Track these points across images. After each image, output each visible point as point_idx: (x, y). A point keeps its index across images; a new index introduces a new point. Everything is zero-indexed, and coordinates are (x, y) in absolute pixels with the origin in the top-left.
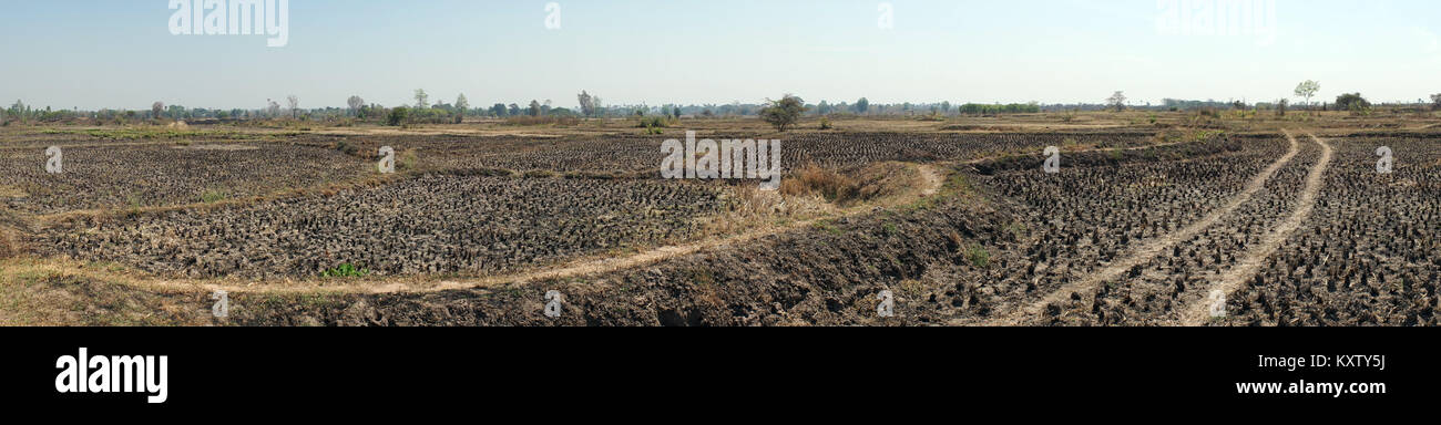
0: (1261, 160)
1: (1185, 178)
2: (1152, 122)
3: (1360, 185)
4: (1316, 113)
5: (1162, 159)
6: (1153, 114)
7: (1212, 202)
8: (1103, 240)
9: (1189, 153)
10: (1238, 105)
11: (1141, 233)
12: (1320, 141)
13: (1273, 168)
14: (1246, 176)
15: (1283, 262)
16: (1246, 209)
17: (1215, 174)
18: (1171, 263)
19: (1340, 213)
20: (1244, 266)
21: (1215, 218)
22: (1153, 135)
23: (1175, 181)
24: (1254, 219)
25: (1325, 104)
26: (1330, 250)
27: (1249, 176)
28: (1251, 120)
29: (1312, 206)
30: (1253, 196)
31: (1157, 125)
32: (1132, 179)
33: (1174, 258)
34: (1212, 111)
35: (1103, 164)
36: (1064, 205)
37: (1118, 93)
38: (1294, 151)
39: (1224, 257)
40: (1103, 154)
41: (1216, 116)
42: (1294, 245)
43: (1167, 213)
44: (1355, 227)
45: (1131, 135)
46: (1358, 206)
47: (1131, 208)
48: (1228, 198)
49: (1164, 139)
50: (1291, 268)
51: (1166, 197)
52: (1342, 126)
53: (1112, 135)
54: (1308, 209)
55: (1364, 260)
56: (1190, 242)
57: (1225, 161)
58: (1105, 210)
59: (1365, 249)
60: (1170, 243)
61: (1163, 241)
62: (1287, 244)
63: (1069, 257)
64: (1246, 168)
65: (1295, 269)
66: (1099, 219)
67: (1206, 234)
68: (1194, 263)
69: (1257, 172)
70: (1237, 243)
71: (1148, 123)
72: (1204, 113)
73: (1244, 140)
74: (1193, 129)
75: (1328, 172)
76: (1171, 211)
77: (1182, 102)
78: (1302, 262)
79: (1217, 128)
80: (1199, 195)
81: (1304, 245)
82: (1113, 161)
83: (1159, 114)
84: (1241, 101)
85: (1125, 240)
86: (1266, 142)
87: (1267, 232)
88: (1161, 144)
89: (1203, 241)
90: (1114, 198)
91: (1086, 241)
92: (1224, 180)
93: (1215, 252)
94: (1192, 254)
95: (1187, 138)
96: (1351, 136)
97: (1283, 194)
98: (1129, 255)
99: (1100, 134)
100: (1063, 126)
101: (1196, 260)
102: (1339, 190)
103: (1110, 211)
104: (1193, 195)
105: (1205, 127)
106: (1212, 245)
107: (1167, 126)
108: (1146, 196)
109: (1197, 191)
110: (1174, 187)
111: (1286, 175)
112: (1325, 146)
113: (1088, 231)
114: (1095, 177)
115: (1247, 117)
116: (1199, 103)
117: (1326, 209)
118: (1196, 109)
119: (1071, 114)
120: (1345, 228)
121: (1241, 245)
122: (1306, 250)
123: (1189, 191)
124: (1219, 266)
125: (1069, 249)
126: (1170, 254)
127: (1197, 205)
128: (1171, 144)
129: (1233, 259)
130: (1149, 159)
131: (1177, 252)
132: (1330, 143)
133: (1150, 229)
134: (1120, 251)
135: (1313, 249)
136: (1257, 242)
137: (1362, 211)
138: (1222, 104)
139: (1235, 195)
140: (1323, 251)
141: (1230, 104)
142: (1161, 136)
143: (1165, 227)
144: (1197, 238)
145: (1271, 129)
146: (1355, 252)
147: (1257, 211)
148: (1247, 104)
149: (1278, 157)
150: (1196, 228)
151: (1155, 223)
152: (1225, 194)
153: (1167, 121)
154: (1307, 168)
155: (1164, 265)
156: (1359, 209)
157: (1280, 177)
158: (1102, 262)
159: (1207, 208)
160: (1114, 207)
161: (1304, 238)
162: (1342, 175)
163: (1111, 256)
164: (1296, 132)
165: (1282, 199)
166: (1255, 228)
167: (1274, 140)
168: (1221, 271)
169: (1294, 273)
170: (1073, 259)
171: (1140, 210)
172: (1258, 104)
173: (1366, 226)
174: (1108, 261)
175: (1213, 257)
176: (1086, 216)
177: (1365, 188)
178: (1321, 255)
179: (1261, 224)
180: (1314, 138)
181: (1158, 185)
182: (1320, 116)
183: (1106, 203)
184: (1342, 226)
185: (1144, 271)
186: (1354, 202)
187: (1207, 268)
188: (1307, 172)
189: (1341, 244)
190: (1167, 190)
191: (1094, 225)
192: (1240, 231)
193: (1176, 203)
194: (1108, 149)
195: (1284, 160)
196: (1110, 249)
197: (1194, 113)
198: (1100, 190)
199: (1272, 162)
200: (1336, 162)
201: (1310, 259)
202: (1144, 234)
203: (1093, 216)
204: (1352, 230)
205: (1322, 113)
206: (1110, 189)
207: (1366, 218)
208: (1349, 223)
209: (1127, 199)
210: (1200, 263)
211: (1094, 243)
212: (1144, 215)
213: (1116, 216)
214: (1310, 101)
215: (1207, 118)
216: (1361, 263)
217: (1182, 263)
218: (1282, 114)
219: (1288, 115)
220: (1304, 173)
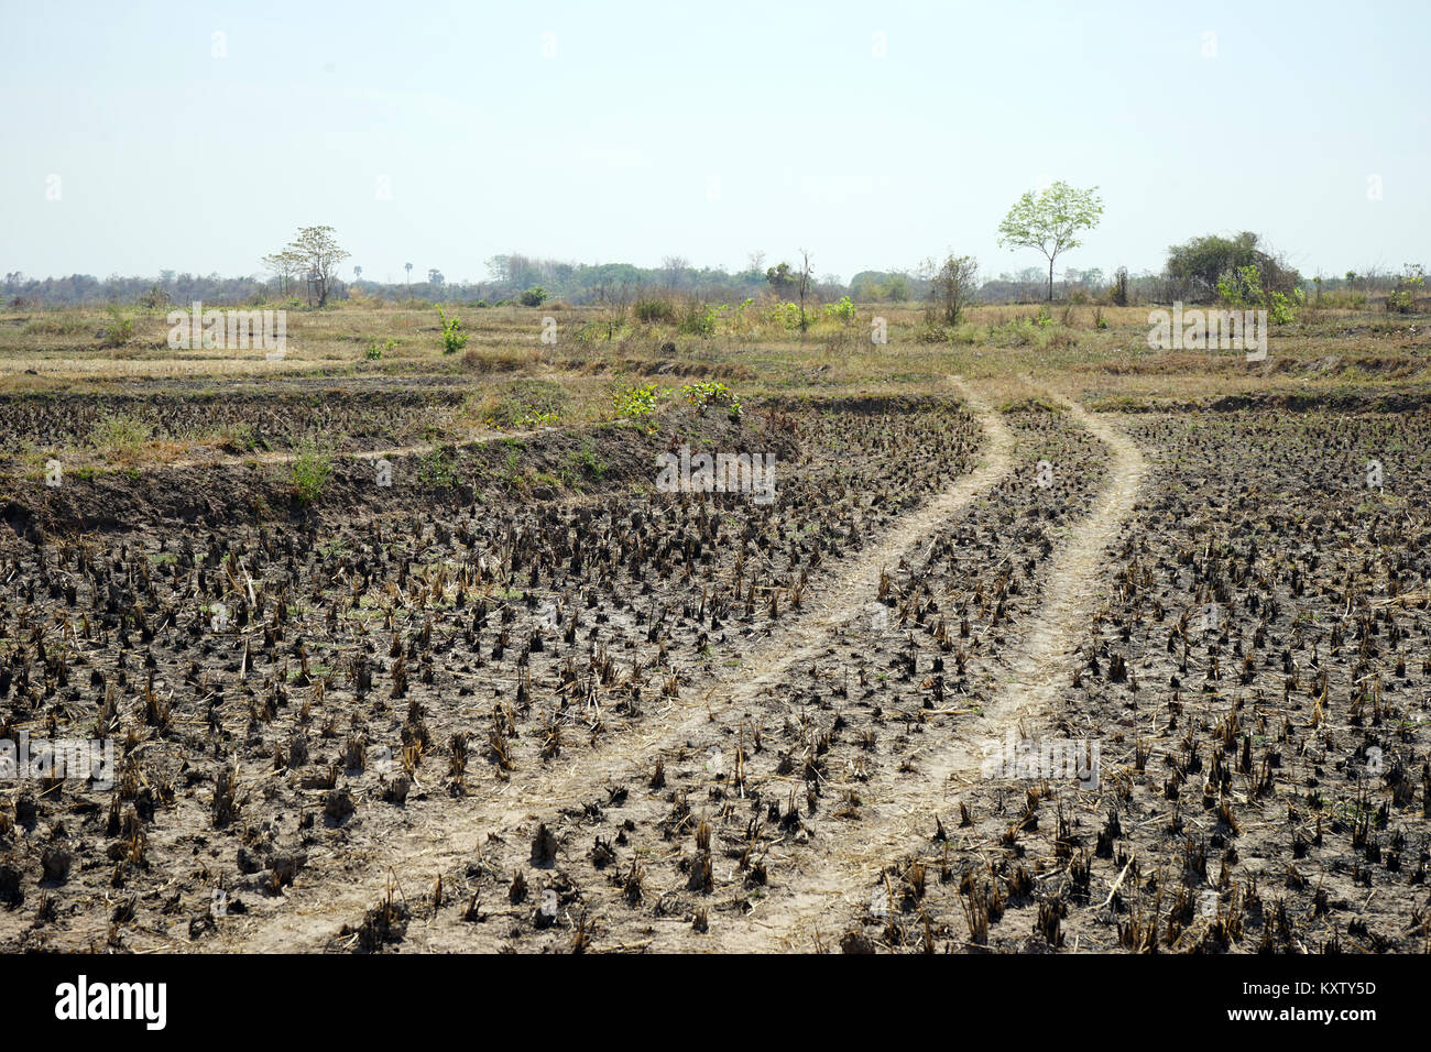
0: (868, 498)
1: (576, 569)
2: (451, 348)
3: (1253, 603)
4: (1086, 315)
5: (489, 494)
6: (454, 316)
7: (678, 659)
8: (256, 812)
9: (588, 471)
10: (783, 283)
11: (403, 784)
12: (1100, 427)
13: (914, 529)
14: (812, 558)
15: (952, 889)
16: (811, 687)
17: (692, 552)
18: (519, 893)
19: (1175, 708)
20: (801, 901)
21: (688, 719)
22: (453, 400)
23: (534, 583)
24: (840, 724)
25: (1123, 280)
26: (1133, 849)
27: (827, 561)
28: (834, 343)
29: (1063, 679)
30: (840, 635)
31: (469, 361)
32: (368, 572)
33: (533, 875)
34: (679, 307)
35: (254, 516)
36: (97, 679)
37: (315, 236)
38: (994, 466)
39: (723, 870)
40: (257, 482)
41: (696, 327)
42: (993, 827)
43: (508, 703)
44: (1232, 762)
45: (368, 399)
46: (1246, 680)
47: (364, 685)
48: (742, 646)
49: (499, 417)
50: (980, 914)
51: (502, 643)
52: (1187, 368)
53: (293, 400)
54: (1051, 689)
55: (1266, 893)
56: (592, 813)
57: (731, 500)
58: (261, 696)
59: (1270, 851)
60: (515, 818)
61: (490, 810)
62: (966, 822)
63: (118, 883)
64: (814, 528)
65: (995, 915)
66: (240, 732)
67: (658, 782)
68: (608, 892)
69: (854, 541)
70: (774, 815)
71: (437, 356)
72: (650, 314)
73: (805, 421)
74: (607, 376)
75: (1128, 550)
76: (522, 696)
77: (564, 271)
78: (1022, 892)
79: (703, 372)
80: (631, 632)
81: (1031, 826)
82: (296, 506)
83: (479, 317)
84: (796, 267)
85: (339, 811)
86: (887, 427)
87: (889, 773)
88: (482, 436)
89: (644, 807)
90: (297, 651)
91: (189, 817)
92: (725, 574)
93: (690, 848)
94: (602, 857)
95: (583, 413)
96: (1227, 405)
97: (953, 632)
98: (355, 869)
99: (240, 399)
100: (99, 365)
101: (616, 881)
102: (1173, 620)
103: (283, 701)
104: (606, 633)
105: (652, 370)
106: (678, 823)
107: (508, 366)
108: (423, 639)
109: (622, 619)
110: (532, 602)
111: (966, 557)
112: (1123, 446)
113: (195, 779)
114: (223, 569)
115: (817, 330)
116: (629, 274)
117: (1120, 690)
118: (619, 301)
119: (128, 315)
120: (1195, 766)
121: (791, 822)
122: (1040, 847)
123: (589, 619)
124: (704, 903)
125: (115, 854)
126: (516, 858)
127: (623, 674)
128: (522, 435)
129: (759, 877)
130: (439, 495)
131: (544, 849)
132: (1144, 435)
133: (439, 766)
134: (321, 855)
135: (1066, 844)
136: (851, 811)
137: (1261, 701)
138: (719, 277)
139: (767, 632)
140: (1104, 850)
141: (751, 278)
142: (487, 403)
143: (499, 758)
144: (619, 797)
145: (906, 378)
146: (1232, 858)
147: (854, 691)
148: (819, 276)
149: (933, 485)
150: (619, 759)
151: (458, 744)
152: (730, 628)
153: (509, 344)
154: (1049, 529)
155: (494, 902)
156: (1246, 693)
157: (942, 567)
158: (248, 898)
159: (658, 681)
160: (302, 682)
161: (1033, 801)
162: (1187, 560)
163: (285, 874)
164: (1003, 390)
165: (947, 648)
166: (845, 757)
167: (921, 420)
168: (713, 920)
169: (994, 933)
170: (135, 889)
171: (399, 693)
172: (858, 278)
173: (1274, 760)
174: (274, 892)
175: (683, 867)
176: (188, 722)
177: (1274, 612)
178: (1099, 868)
179: (868, 744)
180: (1078, 413)
181: (474, 594)
182: (1101, 326)
183: (265, 670)
184: (1183, 758)
185: (414, 927)
186: (1230, 667)
187: (660, 911)
188: (1047, 548)
189: (1175, 829)
190: (508, 617)
191: (219, 755)
192: (785, 769)
193: (539, 666)
194: (276, 457)
195: (957, 497)
196: (284, 846)
197: (609, 314)
198: (242, 620)
199: (912, 504)
200: (1163, 508)
201: (1054, 883)
202: (415, 789)
203: (213, 720)
204: (1221, 776)
205: (1111, 314)
206: (282, 614)
207: (1273, 733)
208: (1208, 747)
209: (348, 652)
210: (633, 892)
211: (219, 823)
212: (416, 711)
213: (306, 719)
214: (1066, 266)
215: (661, 333)
216: (1253, 903)
217: (567, 893)
218: (952, 319)
219: (974, 322)
220: (1035, 550)
